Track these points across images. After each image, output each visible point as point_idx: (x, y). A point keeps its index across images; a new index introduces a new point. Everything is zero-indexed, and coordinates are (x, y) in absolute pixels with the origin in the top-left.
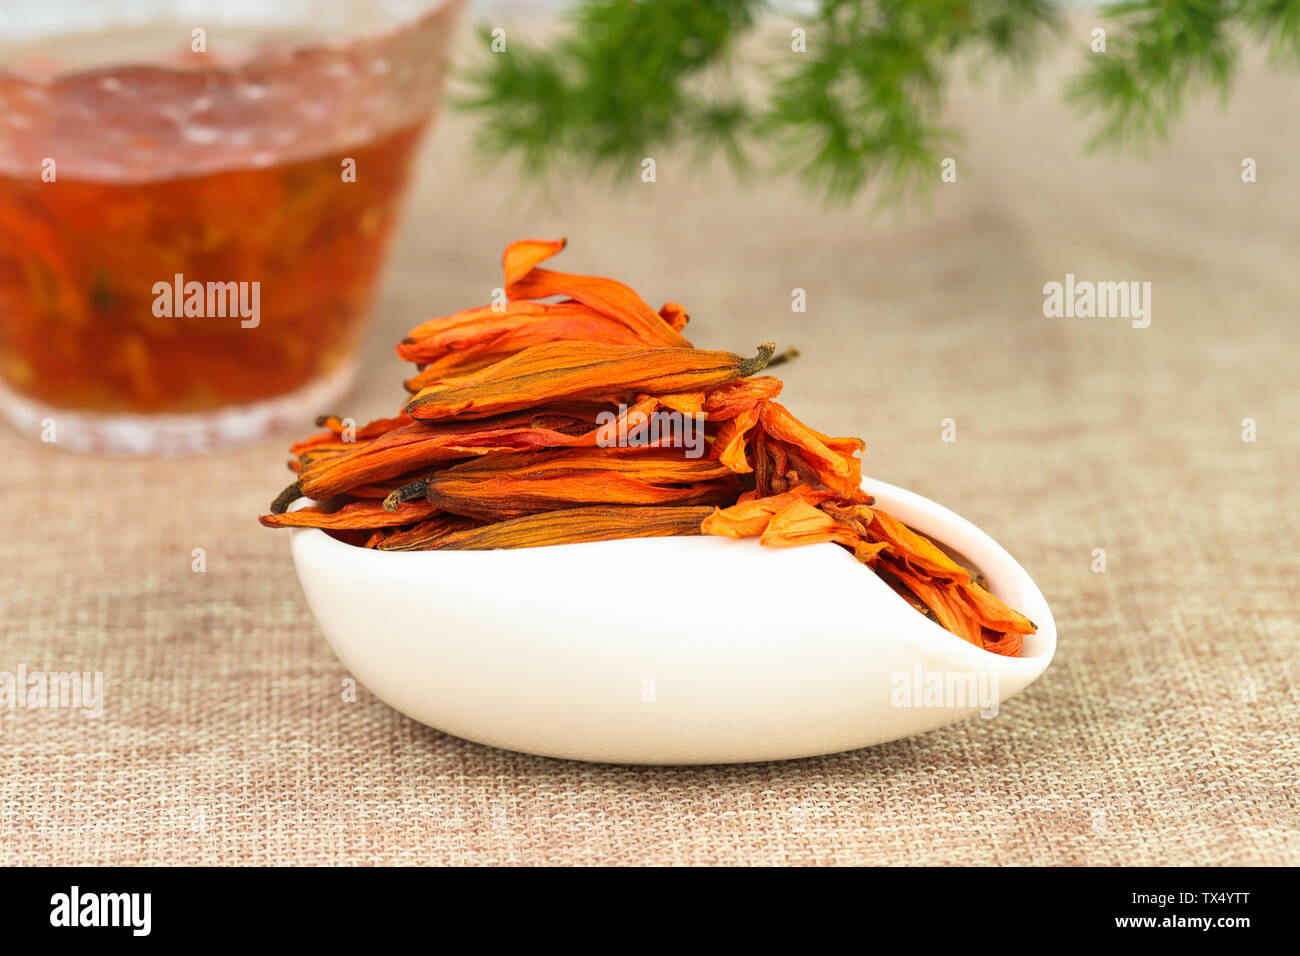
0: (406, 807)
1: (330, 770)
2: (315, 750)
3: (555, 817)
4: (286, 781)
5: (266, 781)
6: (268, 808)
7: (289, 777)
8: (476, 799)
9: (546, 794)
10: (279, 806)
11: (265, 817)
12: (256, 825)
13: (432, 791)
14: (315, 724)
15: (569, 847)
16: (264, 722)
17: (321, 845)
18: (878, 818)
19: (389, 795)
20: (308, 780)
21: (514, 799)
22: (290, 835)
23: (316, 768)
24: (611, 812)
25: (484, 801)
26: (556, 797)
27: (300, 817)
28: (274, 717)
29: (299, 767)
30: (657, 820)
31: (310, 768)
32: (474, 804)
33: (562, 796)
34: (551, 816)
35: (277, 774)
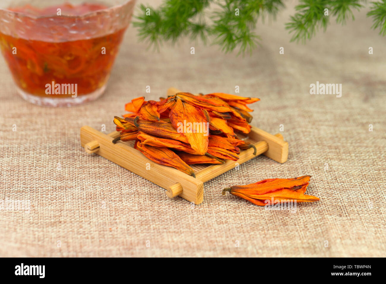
0: (124, 204)
1: (105, 194)
2: (101, 188)
3: (160, 207)
4: (95, 197)
5: (90, 197)
6: (91, 204)
7: (95, 196)
8: (141, 202)
9: (158, 201)
10: (93, 203)
11: (90, 206)
12: (88, 208)
13: (130, 200)
14: (101, 181)
15: (164, 215)
16: (88, 180)
17: (104, 214)
18: (238, 211)
19: (120, 201)
20: (100, 197)
21: (150, 202)
22: (96, 211)
23: (102, 193)
24: (173, 206)
25: (143, 202)
26: (160, 202)
27: (98, 206)
28: (91, 179)
29: (98, 193)
30: (185, 209)
31: (100, 193)
32: (140, 203)
33: (162, 201)
34: (159, 207)
35: (92, 195)
